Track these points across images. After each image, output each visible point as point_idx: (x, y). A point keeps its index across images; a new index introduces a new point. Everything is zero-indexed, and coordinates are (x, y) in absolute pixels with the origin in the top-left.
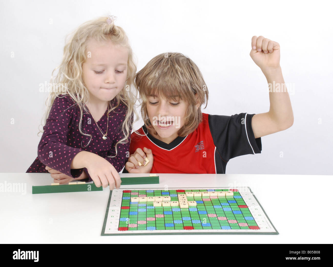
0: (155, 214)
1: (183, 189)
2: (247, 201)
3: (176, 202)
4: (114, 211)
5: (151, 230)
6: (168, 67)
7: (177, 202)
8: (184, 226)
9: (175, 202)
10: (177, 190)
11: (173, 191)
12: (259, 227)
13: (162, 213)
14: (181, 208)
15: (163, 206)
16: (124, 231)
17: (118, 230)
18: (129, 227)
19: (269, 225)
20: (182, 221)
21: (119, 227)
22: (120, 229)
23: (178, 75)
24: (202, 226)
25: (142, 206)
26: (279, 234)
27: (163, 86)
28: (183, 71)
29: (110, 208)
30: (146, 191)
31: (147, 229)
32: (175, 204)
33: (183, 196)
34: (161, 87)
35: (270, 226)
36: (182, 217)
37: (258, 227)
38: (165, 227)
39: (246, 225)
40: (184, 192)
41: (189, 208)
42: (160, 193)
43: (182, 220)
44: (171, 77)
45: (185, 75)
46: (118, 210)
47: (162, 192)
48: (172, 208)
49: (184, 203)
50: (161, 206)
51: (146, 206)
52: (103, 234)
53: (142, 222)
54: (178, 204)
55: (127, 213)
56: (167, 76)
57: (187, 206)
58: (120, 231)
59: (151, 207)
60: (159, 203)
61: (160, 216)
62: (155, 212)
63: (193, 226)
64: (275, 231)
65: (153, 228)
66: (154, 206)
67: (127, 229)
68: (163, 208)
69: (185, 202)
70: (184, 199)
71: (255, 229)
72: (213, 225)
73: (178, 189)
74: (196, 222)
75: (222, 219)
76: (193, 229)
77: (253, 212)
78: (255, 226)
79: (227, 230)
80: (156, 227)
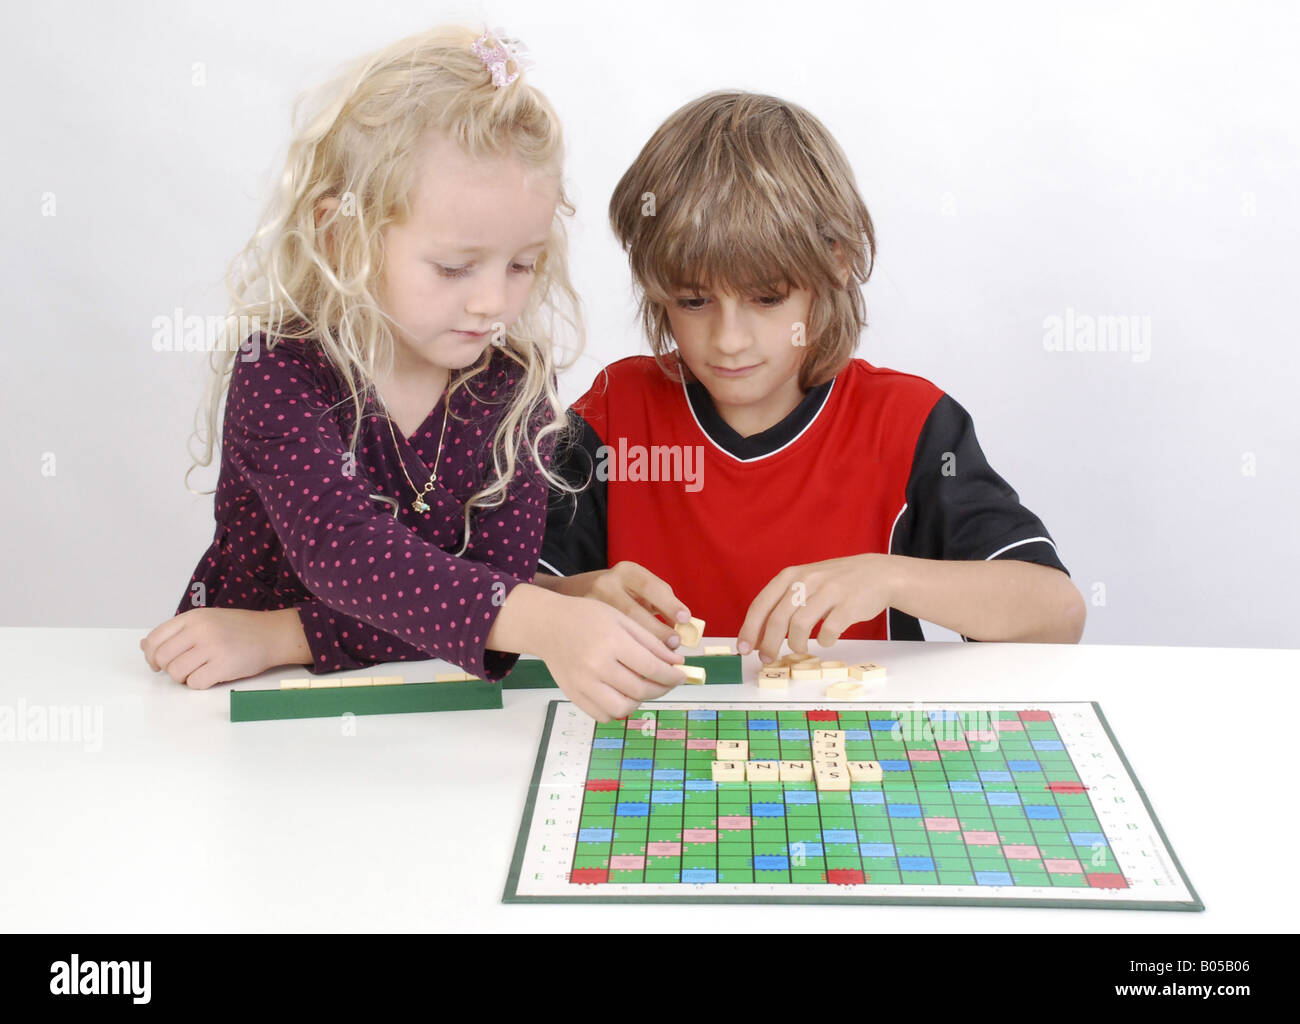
0: (717, 816)
1: (832, 708)
2: (1083, 766)
3: (802, 767)
4: (558, 798)
5: (699, 885)
6: (729, 182)
7: (807, 764)
8: (829, 868)
9: (799, 763)
10: (807, 712)
11: (791, 716)
12: (1126, 876)
13: (744, 810)
14: (820, 788)
15: (749, 779)
16: (592, 885)
17: (570, 882)
18: (611, 867)
19: (1167, 872)
20: (821, 846)
21: (576, 867)
22: (577, 876)
23: (772, 207)
24: (901, 869)
25: (668, 780)
26: (1204, 908)
27: (725, 259)
28: (784, 187)
29: (541, 785)
30: (687, 712)
31: (683, 880)
32: (794, 773)
33: (834, 740)
34: (718, 262)
35: (1169, 877)
36: (822, 829)
37: (1123, 876)
38: (754, 869)
39: (1075, 867)
40: (836, 722)
41: (850, 791)
42: (741, 725)
43: (823, 843)
44: (747, 220)
45: (793, 201)
46: (573, 797)
47: (747, 720)
48: (784, 791)
49: (834, 770)
50: (742, 779)
51: (685, 780)
52: (510, 896)
53: (663, 849)
54: (810, 772)
55: (608, 809)
56: (733, 218)
57: (843, 783)
58: (576, 885)
59: (704, 786)
60: (733, 766)
61: (735, 823)
62: (717, 807)
63: (863, 870)
64: (1188, 898)
65: (708, 875)
66: (716, 778)
67: (603, 876)
68: (748, 788)
69: (835, 765)
70: (834, 750)
71: (1110, 888)
72: (944, 864)
73: (811, 708)
74: (878, 851)
75: (982, 839)
76: (865, 883)
77: (1105, 812)
78: (1111, 874)
79: (996, 888)
80: (717, 869)
